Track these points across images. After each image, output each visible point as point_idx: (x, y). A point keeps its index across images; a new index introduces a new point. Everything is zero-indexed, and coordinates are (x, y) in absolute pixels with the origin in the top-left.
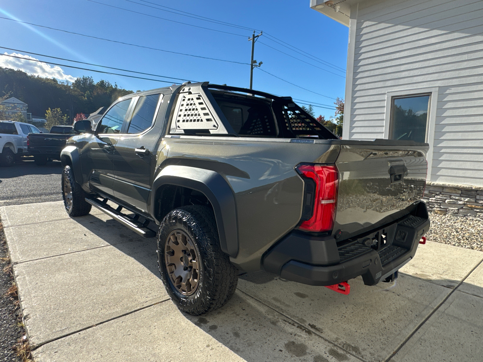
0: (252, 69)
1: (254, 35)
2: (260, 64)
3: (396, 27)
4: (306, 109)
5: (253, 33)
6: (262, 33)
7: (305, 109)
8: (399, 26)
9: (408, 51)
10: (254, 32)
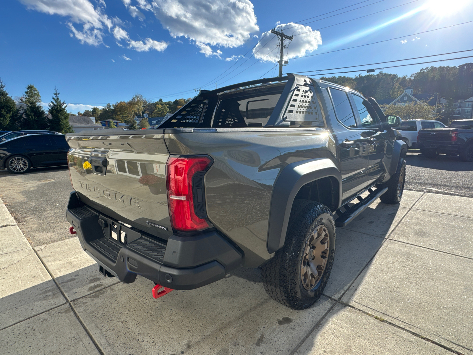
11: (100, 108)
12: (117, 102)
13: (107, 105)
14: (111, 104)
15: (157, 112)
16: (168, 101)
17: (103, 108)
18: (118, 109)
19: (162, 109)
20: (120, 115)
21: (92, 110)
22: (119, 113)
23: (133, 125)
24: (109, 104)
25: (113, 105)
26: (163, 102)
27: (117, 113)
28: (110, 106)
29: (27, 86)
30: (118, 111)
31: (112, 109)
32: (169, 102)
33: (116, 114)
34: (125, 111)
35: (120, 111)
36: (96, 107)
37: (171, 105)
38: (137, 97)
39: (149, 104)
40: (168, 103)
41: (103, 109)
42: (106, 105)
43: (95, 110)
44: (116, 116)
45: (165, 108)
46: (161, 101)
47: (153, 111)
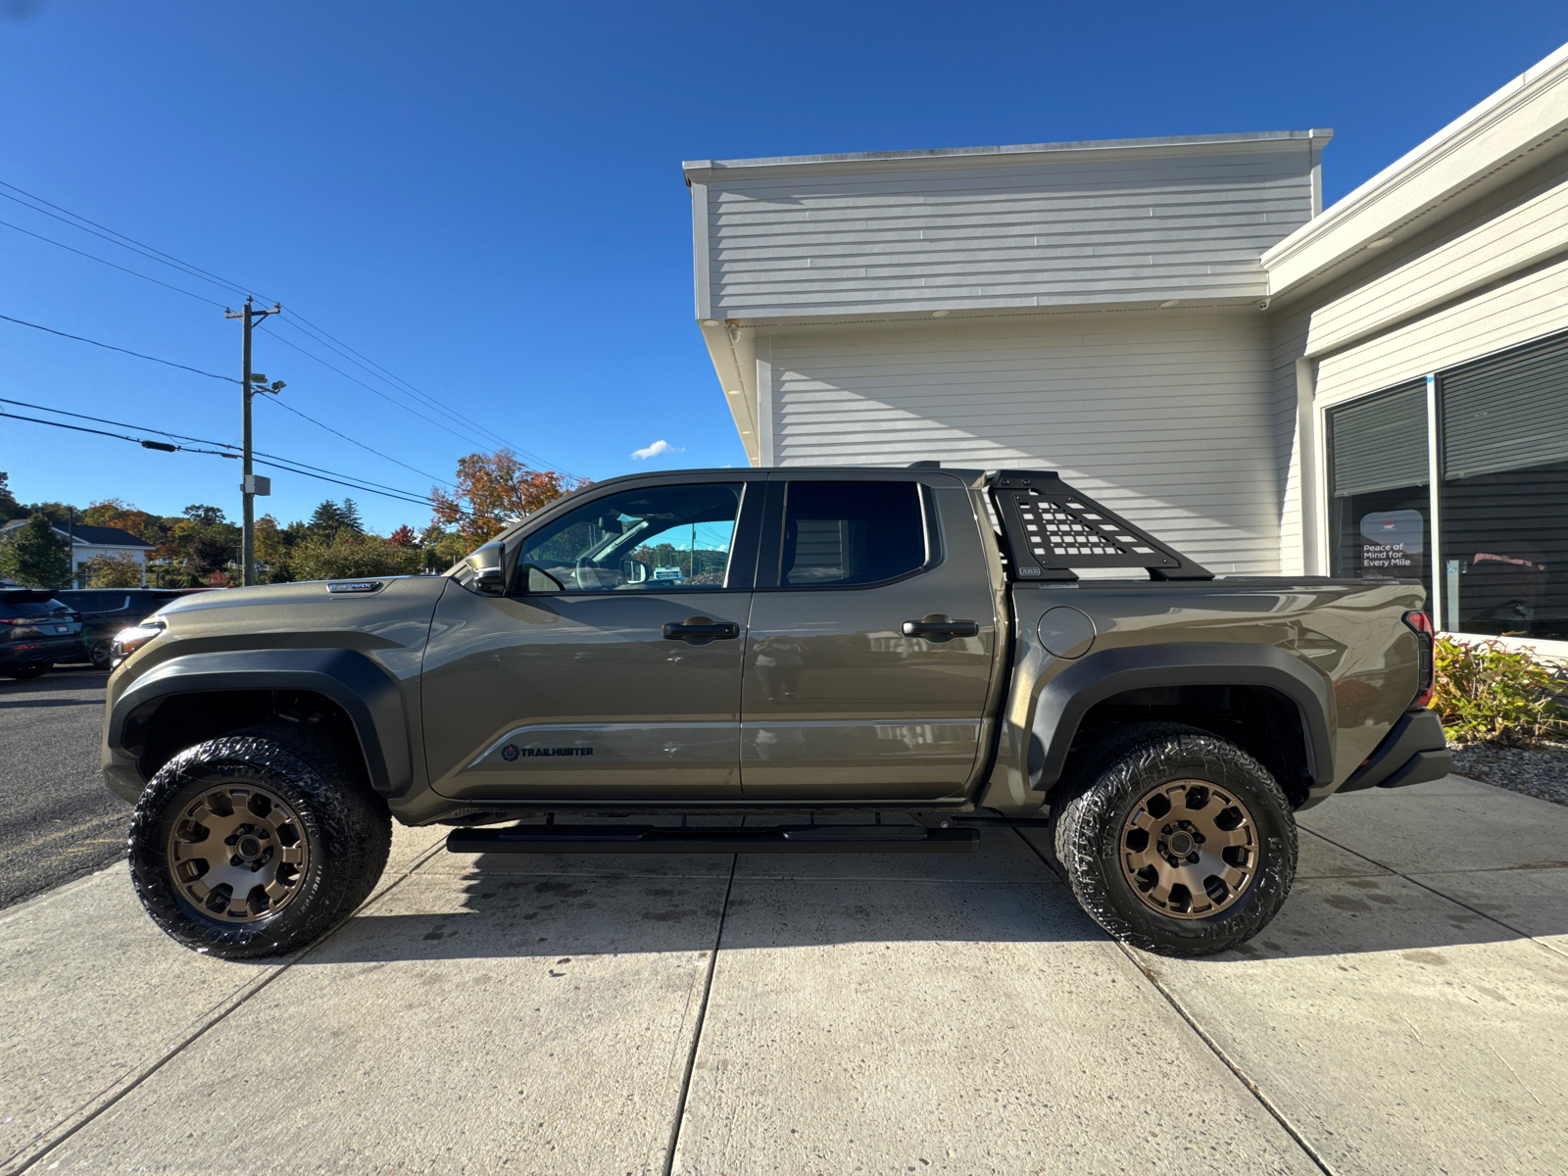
0: (248, 396)
1: (247, 308)
2: (277, 386)
3: (842, 393)
4: (338, 509)
5: (247, 303)
6: (278, 307)
7: (335, 510)
8: (846, 393)
9: (867, 435)
10: (250, 300)
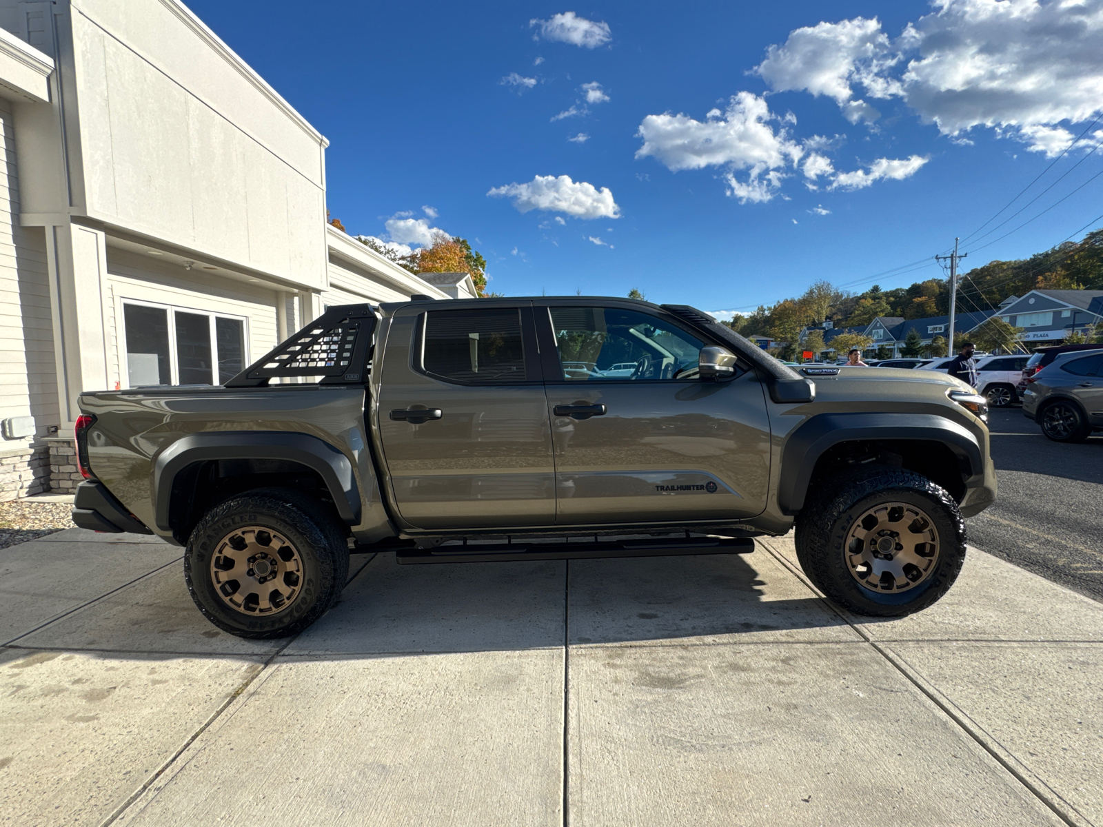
11: (746, 314)
12: (778, 302)
13: (759, 308)
14: (765, 307)
15: (859, 315)
16: (894, 289)
17: (750, 314)
18: (776, 315)
19: (873, 307)
20: (780, 325)
21: (732, 320)
22: (777, 323)
23: (790, 345)
24: (762, 307)
25: (769, 309)
26: (882, 291)
27: (774, 321)
28: (763, 310)
29: (630, 292)
30: (775, 319)
31: (767, 317)
32: (897, 290)
33: (772, 325)
34: (789, 318)
35: (780, 319)
36: (740, 313)
37: (901, 297)
38: (819, 288)
39: (846, 299)
40: (895, 294)
41: (751, 317)
42: (756, 308)
43: (737, 319)
44: (771, 328)
45: (881, 305)
46: (876, 289)
47: (851, 313)
